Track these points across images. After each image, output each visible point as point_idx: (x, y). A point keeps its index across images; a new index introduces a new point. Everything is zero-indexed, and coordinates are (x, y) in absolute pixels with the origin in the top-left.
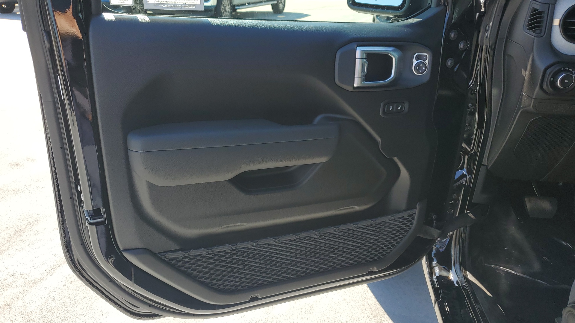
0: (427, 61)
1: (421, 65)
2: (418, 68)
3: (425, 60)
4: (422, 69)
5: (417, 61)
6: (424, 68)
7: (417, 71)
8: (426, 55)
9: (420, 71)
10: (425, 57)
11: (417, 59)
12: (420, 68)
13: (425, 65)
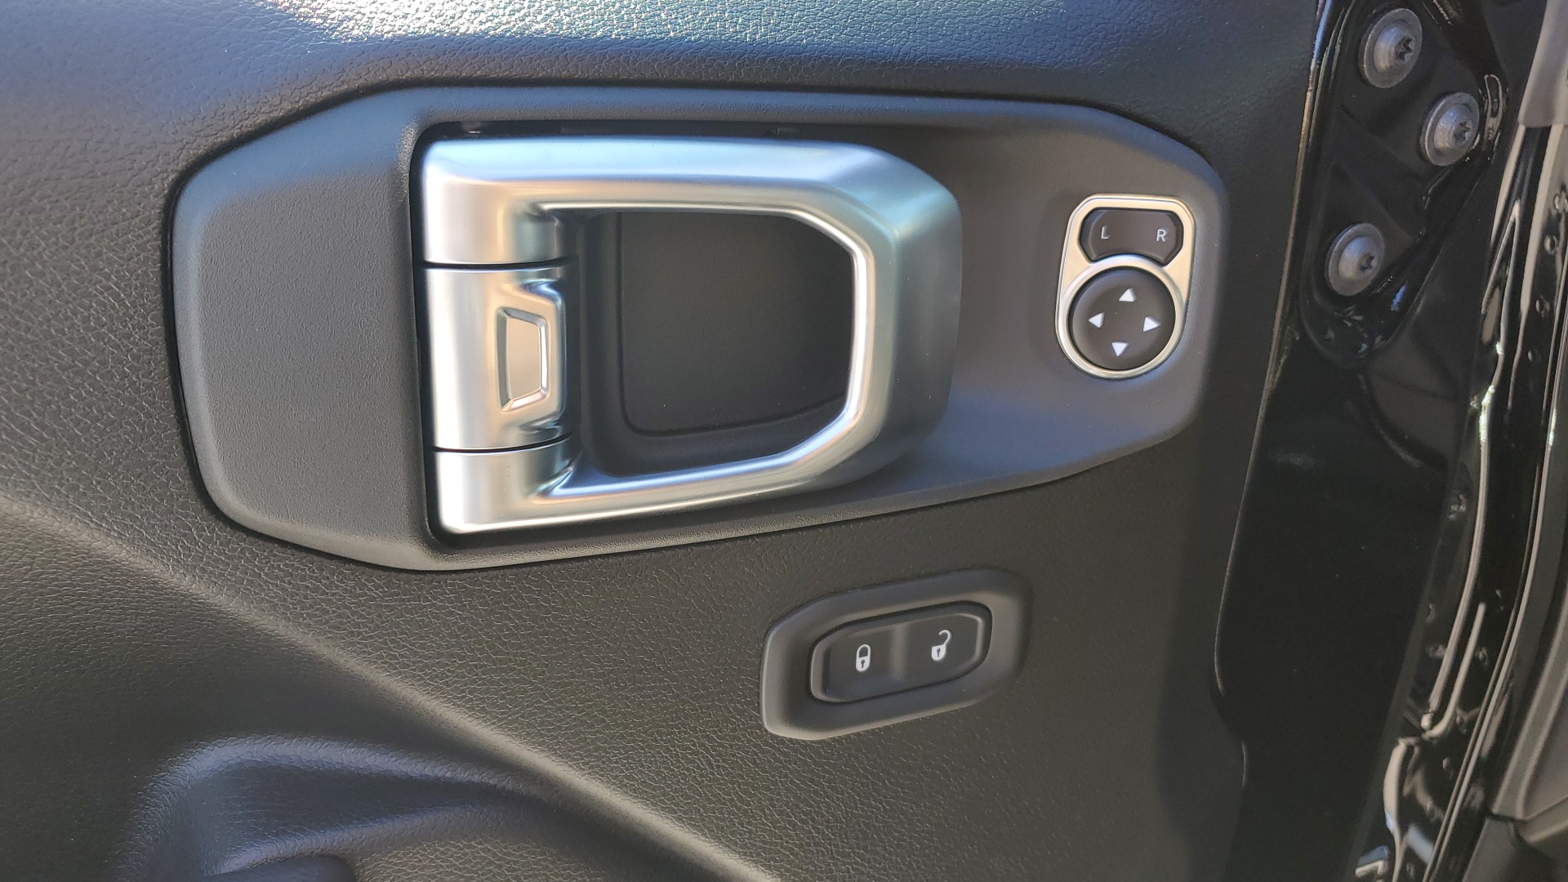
0: (1178, 273)
1: (1128, 296)
2: (1097, 320)
3: (1161, 259)
4: (1130, 332)
5: (1091, 260)
6: (1150, 324)
7: (1095, 343)
8: (1173, 217)
9: (1119, 348)
10: (1162, 235)
11: (1092, 248)
12: (1120, 320)
13: (1160, 292)
